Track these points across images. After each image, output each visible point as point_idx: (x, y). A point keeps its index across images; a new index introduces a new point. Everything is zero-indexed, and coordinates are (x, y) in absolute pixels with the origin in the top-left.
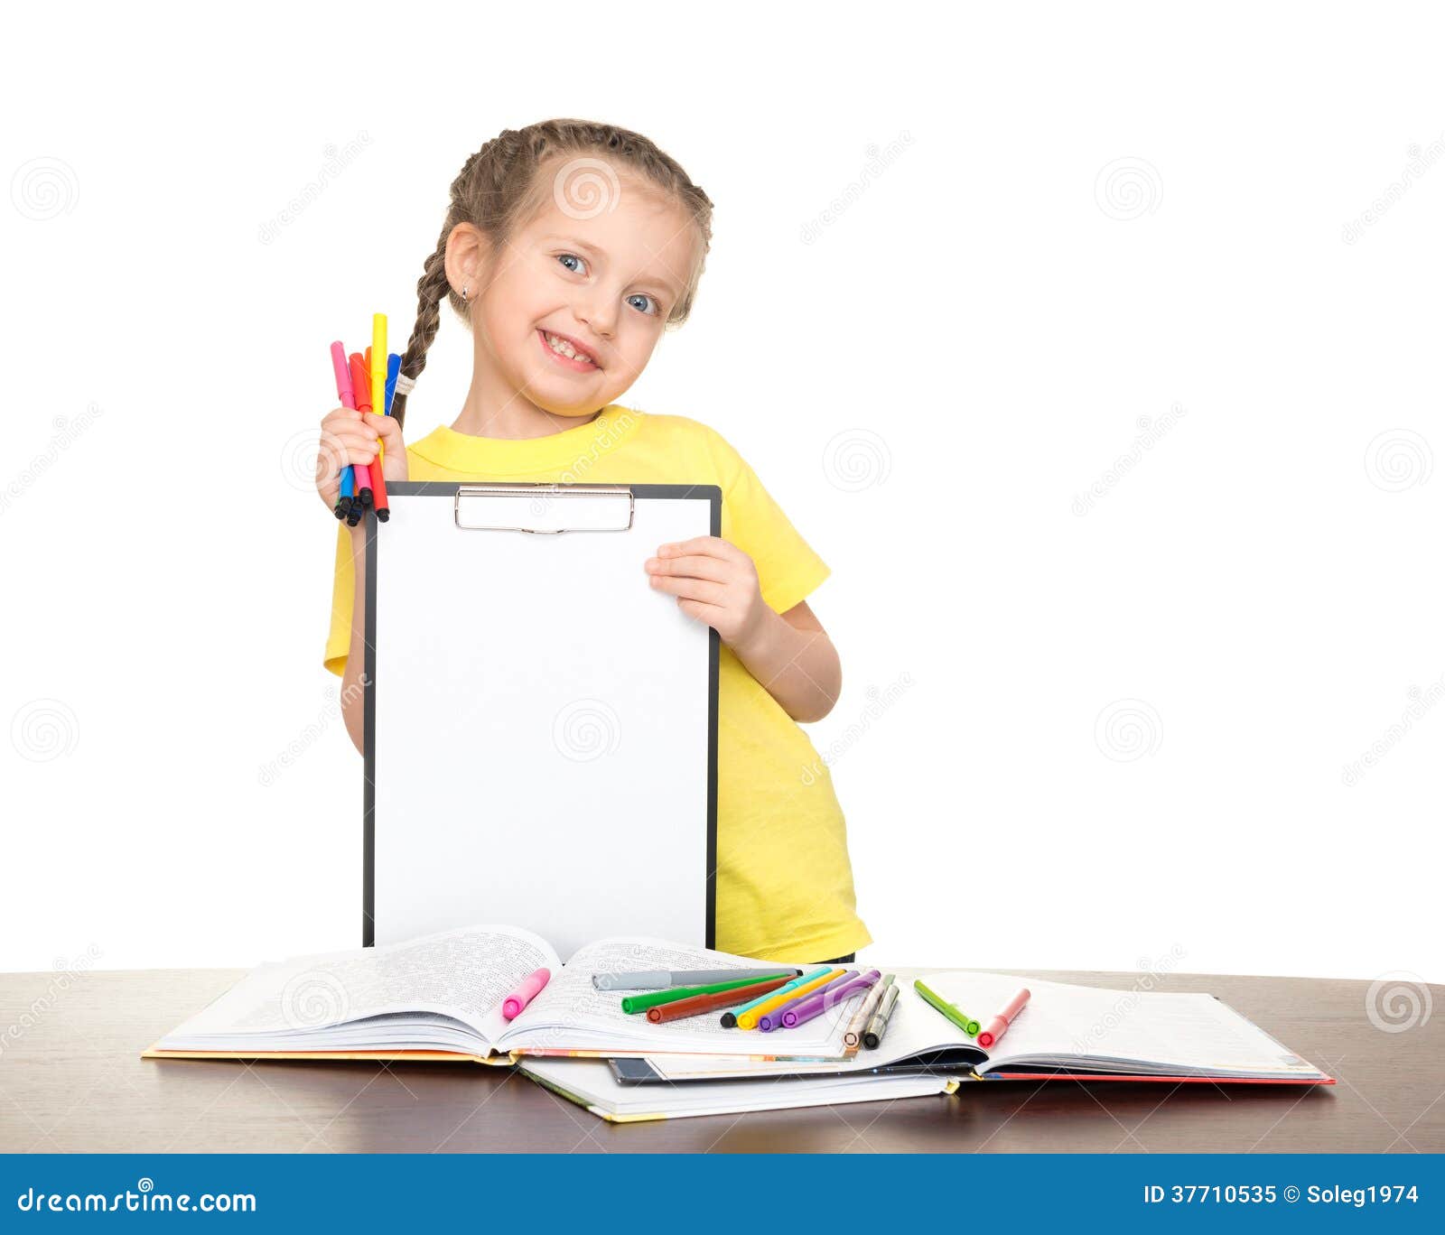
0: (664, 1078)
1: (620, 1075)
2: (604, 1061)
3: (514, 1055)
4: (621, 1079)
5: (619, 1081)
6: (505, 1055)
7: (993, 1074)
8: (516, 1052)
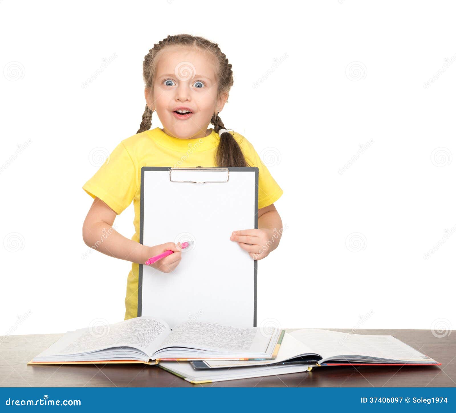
0: (210, 367)
1: (195, 367)
2: (189, 362)
3: (157, 361)
4: (195, 368)
5: (195, 369)
6: (154, 361)
7: (324, 364)
8: (158, 360)
